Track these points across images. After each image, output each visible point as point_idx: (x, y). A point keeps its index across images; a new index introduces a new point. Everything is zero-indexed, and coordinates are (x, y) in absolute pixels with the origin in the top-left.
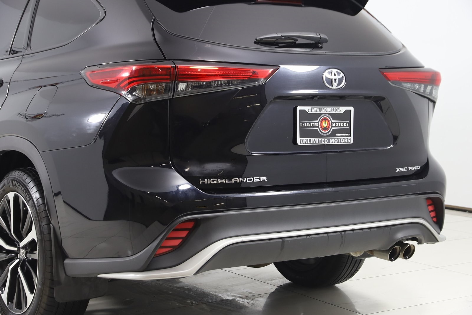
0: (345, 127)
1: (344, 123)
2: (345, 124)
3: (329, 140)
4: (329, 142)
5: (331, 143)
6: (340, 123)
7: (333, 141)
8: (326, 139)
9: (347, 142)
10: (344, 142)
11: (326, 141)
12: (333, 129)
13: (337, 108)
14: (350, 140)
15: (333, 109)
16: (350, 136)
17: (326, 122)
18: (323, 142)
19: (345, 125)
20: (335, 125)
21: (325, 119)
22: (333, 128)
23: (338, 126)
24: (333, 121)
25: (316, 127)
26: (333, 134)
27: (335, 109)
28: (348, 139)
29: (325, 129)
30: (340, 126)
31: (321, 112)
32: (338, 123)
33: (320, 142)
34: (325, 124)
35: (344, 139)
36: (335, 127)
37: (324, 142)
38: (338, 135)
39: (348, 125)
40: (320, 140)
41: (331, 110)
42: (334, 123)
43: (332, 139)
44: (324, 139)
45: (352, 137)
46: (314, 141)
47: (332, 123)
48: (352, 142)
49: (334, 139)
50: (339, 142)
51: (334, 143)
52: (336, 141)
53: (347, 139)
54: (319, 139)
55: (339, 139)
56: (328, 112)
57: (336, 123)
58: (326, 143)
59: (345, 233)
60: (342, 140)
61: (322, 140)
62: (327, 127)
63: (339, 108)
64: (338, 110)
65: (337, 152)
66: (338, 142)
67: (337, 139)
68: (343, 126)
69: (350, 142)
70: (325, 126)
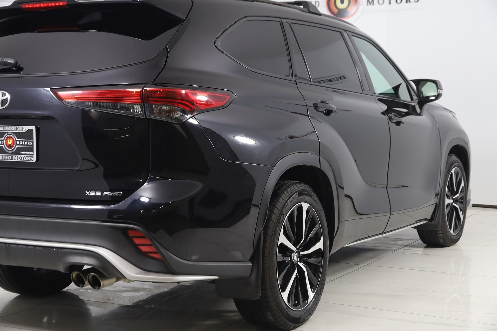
0: (29, 145)
1: (27, 141)
2: (29, 142)
3: (12, 157)
4: (12, 159)
5: (14, 160)
6: (24, 142)
7: (16, 158)
8: (10, 156)
9: (29, 160)
10: (27, 160)
11: (10, 158)
13: (20, 127)
14: (33, 158)
15: (16, 128)
16: (33, 155)
17: (11, 141)
18: (7, 158)
19: (29, 144)
20: (19, 143)
21: (10, 138)
22: (17, 146)
23: (22, 145)
24: (17, 139)
25: (2, 144)
26: (18, 152)
27: (18, 128)
28: (31, 157)
29: (10, 146)
30: (23, 144)
31: (4, 130)
32: (22, 141)
33: (4, 159)
34: (10, 142)
35: (27, 157)
36: (19, 145)
37: (8, 158)
38: (22, 153)
39: (31, 143)
40: (4, 156)
41: (14, 129)
42: (18, 141)
43: (15, 156)
44: (8, 156)
45: (35, 156)
47: (16, 141)
48: (35, 160)
49: (18, 156)
50: (22, 159)
51: (18, 160)
52: (19, 158)
53: (29, 157)
55: (22, 157)
56: (11, 131)
57: (20, 141)
58: (9, 160)
59: (9, 245)
60: (25, 158)
61: (6, 156)
62: (12, 145)
63: (21, 127)
64: (21, 129)
65: (22, 169)
66: (21, 160)
67: (21, 156)
68: (27, 145)
69: (33, 160)
70: (10, 143)
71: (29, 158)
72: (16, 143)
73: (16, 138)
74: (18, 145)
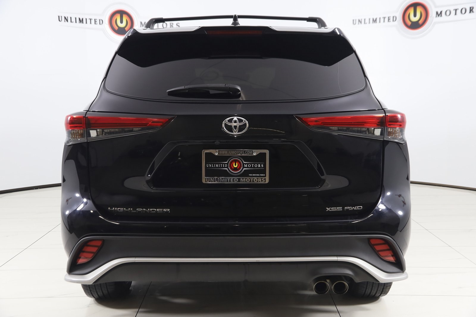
0: (259, 167)
1: (258, 164)
3: (239, 179)
5: (242, 182)
6: (253, 165)
7: (244, 180)
8: (236, 178)
9: (261, 182)
10: (258, 182)
11: (236, 180)
12: (245, 170)
13: (250, 151)
14: (265, 179)
15: (245, 152)
16: (265, 176)
17: (237, 164)
18: (232, 181)
21: (236, 161)
23: (251, 167)
25: (225, 167)
26: (246, 174)
27: (247, 152)
28: (263, 179)
29: (235, 169)
30: (253, 167)
31: (229, 154)
32: (251, 164)
33: (229, 181)
34: (235, 165)
35: (258, 178)
36: (248, 167)
37: (234, 181)
38: (251, 175)
39: (262, 166)
40: (229, 179)
41: (241, 153)
42: (246, 164)
43: (243, 179)
44: (234, 178)
45: (268, 178)
46: (223, 180)
47: (244, 164)
48: (267, 181)
49: (246, 178)
50: (252, 181)
51: (246, 182)
52: (248, 180)
54: (227, 178)
55: (252, 179)
56: (238, 154)
57: (248, 164)
58: (236, 182)
60: (256, 180)
61: (231, 179)
62: (238, 168)
66: (250, 181)
67: (250, 178)
68: (257, 167)
69: (265, 182)
70: (235, 167)
71: (260, 180)
72: (243, 166)
73: (244, 162)
74: (246, 168)
